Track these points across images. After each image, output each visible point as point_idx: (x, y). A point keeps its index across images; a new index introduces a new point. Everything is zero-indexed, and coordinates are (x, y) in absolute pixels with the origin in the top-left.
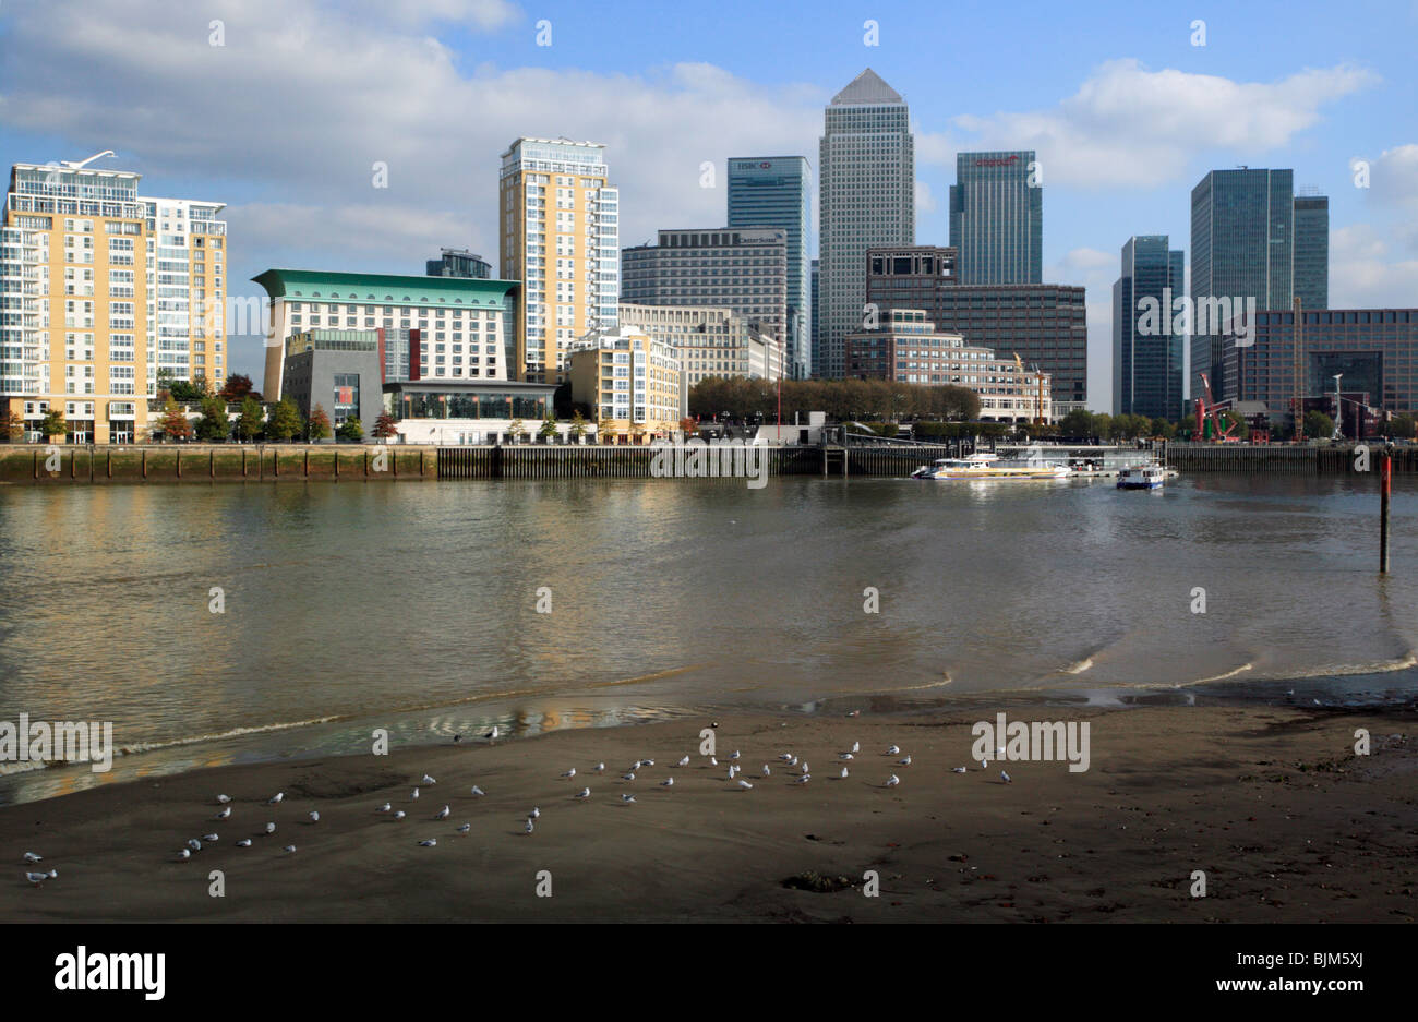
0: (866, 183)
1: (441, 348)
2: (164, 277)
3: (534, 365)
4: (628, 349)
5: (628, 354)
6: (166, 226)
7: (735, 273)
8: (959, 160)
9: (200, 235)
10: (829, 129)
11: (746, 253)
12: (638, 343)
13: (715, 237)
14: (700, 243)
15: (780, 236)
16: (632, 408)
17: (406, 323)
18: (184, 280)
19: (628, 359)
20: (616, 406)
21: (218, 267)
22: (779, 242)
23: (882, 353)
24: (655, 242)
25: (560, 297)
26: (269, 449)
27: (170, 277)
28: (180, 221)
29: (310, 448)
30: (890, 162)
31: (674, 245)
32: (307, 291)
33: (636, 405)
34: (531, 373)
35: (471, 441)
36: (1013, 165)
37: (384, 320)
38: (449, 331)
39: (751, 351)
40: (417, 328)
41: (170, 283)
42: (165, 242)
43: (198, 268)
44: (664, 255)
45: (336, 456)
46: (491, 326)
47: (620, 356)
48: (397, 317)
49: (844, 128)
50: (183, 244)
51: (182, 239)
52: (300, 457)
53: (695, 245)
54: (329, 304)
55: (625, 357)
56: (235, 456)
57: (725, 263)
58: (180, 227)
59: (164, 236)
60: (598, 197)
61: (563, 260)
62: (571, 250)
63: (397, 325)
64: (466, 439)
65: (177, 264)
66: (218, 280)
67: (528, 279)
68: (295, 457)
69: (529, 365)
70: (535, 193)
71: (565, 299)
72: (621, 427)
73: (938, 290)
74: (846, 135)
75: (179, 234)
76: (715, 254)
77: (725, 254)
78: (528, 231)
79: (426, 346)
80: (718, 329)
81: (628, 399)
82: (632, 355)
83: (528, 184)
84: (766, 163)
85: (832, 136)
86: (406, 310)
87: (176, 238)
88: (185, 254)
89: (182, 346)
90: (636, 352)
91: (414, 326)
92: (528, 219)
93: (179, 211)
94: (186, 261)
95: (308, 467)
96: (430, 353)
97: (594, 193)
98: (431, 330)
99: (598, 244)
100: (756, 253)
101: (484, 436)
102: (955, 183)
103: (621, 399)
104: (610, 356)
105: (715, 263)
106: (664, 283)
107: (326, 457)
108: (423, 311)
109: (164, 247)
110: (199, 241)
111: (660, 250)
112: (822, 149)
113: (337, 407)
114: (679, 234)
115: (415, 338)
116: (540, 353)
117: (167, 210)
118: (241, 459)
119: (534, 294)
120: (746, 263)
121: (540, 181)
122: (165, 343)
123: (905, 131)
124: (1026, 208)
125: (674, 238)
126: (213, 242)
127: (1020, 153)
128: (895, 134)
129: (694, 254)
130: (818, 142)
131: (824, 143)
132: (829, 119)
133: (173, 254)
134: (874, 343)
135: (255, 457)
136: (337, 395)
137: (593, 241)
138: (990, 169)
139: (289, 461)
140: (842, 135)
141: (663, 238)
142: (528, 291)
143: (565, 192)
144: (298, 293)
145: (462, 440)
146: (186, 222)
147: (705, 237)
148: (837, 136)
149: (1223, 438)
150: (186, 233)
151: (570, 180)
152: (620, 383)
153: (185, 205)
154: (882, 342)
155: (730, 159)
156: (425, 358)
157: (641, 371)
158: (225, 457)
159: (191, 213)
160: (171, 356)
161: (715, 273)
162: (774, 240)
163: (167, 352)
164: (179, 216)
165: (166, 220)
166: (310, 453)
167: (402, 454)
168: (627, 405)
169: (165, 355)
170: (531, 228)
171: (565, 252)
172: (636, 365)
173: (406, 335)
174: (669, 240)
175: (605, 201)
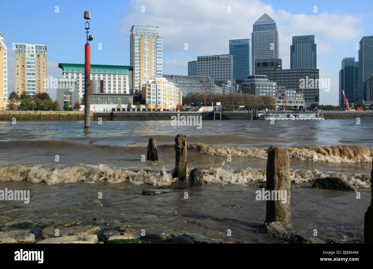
0: (264, 44)
1: (110, 85)
2: (28, 66)
3: (137, 90)
4: (155, 83)
5: (155, 85)
6: (29, 52)
7: (218, 68)
8: (293, 38)
9: (39, 54)
10: (254, 30)
11: (221, 62)
12: (158, 82)
13: (213, 58)
14: (209, 60)
15: (231, 57)
16: (157, 101)
17: (99, 78)
18: (34, 67)
19: (155, 86)
20: (152, 100)
21: (44, 63)
22: (230, 59)
23: (252, 88)
24: (196, 60)
25: (145, 70)
26: (38, 112)
27: (30, 66)
28: (33, 50)
29: (52, 112)
30: (271, 38)
31: (202, 60)
32: (70, 69)
33: (158, 100)
34: (137, 92)
35: (107, 110)
36: (308, 39)
37: (93, 78)
38: (112, 81)
39: (216, 88)
40: (102, 80)
41: (30, 67)
42: (28, 56)
43: (38, 63)
44: (199, 63)
45: (60, 115)
46: (125, 79)
47: (153, 86)
48: (96, 76)
49: (258, 30)
50: (33, 57)
51: (33, 55)
52: (48, 115)
53: (207, 60)
54: (76, 73)
55: (154, 86)
56: (28, 115)
57: (215, 65)
58: (33, 52)
59: (28, 54)
60: (156, 41)
61: (146, 60)
62: (148, 57)
63: (96, 79)
64: (106, 110)
65: (32, 62)
66: (44, 67)
67: (135, 65)
68: (47, 115)
69: (136, 90)
70: (137, 41)
71: (147, 71)
72: (152, 106)
73: (276, 71)
74: (259, 32)
75: (32, 54)
76: (213, 63)
77: (215, 62)
78: (135, 52)
79: (105, 85)
80: (206, 81)
81: (155, 98)
82: (157, 85)
83: (135, 38)
84: (239, 41)
85: (255, 32)
86: (99, 74)
87: (32, 55)
88: (34, 59)
89: (33, 85)
90: (158, 84)
91: (102, 79)
92: (135, 48)
93: (32, 47)
94: (35, 61)
95: (51, 118)
96: (106, 87)
97: (155, 40)
98: (107, 80)
99: (156, 55)
100: (224, 62)
101: (111, 109)
102: (292, 45)
103: (153, 98)
104: (150, 85)
105: (213, 65)
106: (199, 71)
107: (57, 115)
108: (104, 75)
109: (28, 57)
110: (38, 56)
111: (198, 62)
112: (252, 36)
113: (65, 101)
114: (203, 57)
115: (102, 82)
116: (139, 87)
117: (29, 47)
118: (29, 115)
119: (137, 70)
120: (221, 65)
121: (139, 37)
122: (28, 84)
123: (275, 30)
124: (312, 51)
125: (201, 58)
126: (42, 56)
127: (310, 36)
128: (272, 31)
129: (207, 63)
130: (251, 34)
131: (253, 34)
132: (254, 28)
133: (31, 59)
134: (250, 85)
135: (34, 115)
136: (65, 97)
137: (155, 54)
138: (301, 40)
139: (44, 116)
140: (257, 32)
141: (198, 59)
142: (135, 69)
143: (146, 40)
144: (67, 70)
145: (104, 110)
146: (35, 50)
147: (210, 58)
148: (256, 32)
149: (349, 110)
150: (35, 53)
151: (148, 37)
152: (153, 93)
153: (34, 46)
154: (252, 84)
155: (230, 40)
156: (105, 88)
157: (159, 90)
158: (24, 115)
159: (36, 48)
160: (30, 88)
161: (213, 68)
162: (229, 58)
163: (29, 87)
164: (32, 49)
165: (29, 50)
166: (51, 114)
167: (81, 114)
168: (155, 100)
169: (28, 88)
170: (136, 51)
171: (146, 58)
172: (158, 88)
173: (100, 82)
174: (200, 59)
175: (158, 43)
